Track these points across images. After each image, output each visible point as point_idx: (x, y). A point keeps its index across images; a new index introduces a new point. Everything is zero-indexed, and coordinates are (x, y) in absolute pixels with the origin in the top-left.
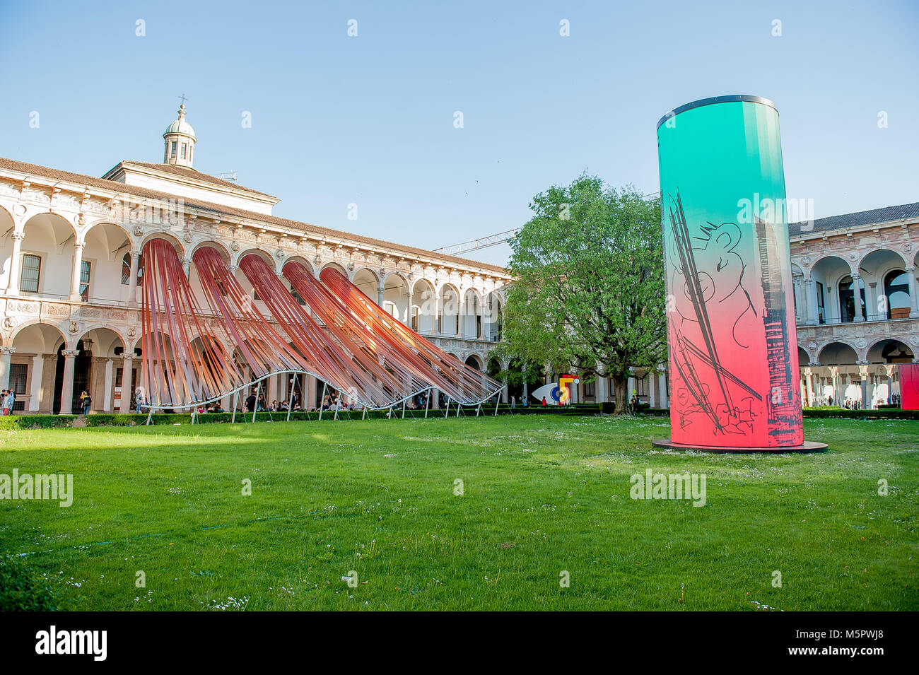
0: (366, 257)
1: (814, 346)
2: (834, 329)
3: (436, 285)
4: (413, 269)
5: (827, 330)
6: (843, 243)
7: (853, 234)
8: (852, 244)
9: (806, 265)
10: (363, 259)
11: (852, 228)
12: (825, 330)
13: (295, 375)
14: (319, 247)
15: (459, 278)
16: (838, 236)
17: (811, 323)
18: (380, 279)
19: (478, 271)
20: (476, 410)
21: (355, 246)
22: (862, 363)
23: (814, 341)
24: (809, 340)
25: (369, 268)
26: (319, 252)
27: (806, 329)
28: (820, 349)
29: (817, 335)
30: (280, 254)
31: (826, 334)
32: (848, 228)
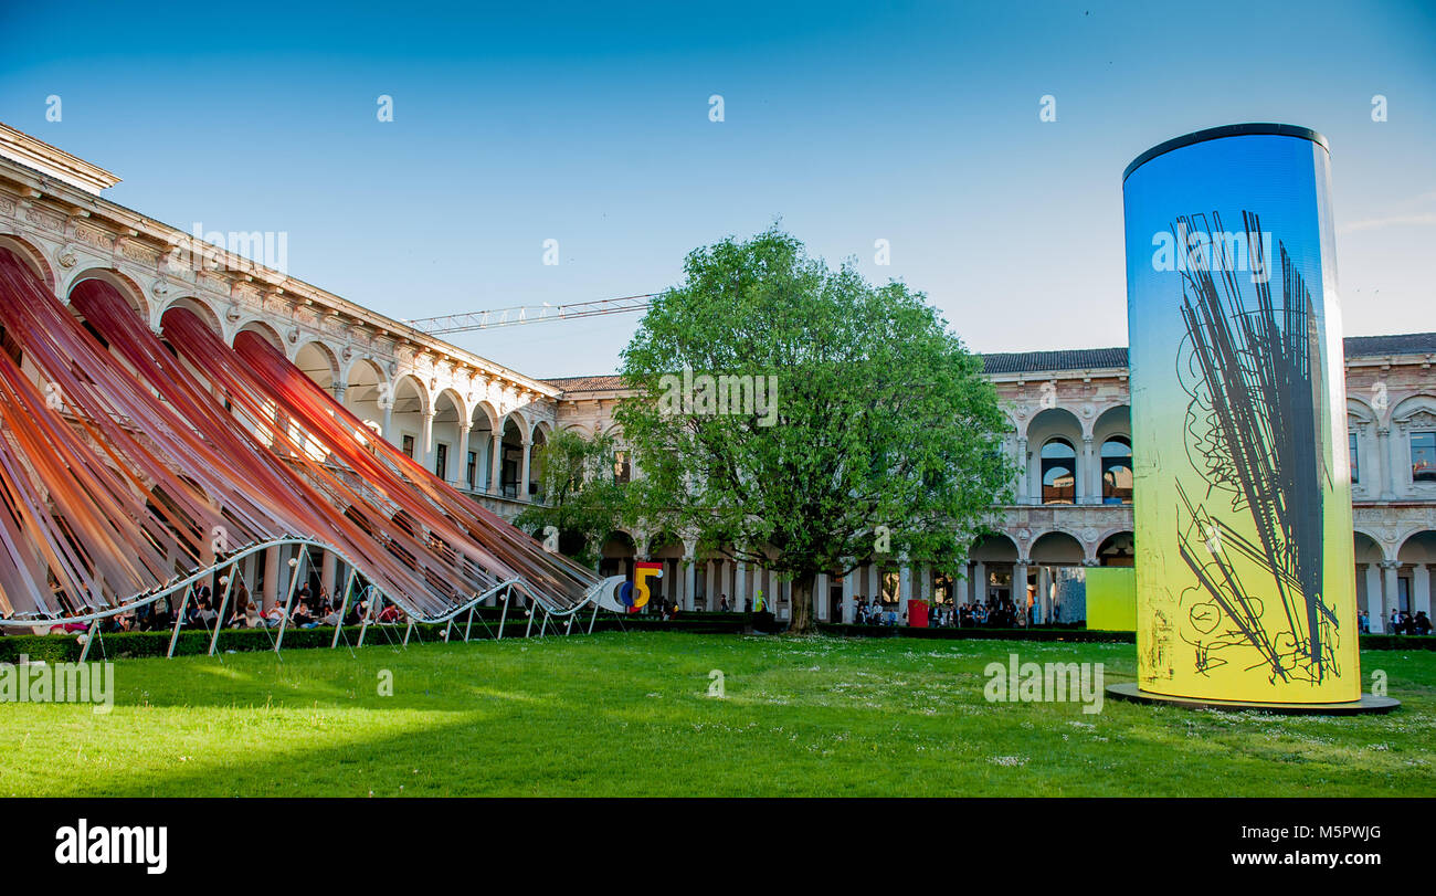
0: (321, 320)
1: (1026, 534)
2: (1055, 512)
3: (432, 389)
4: (397, 355)
5: (1046, 513)
6: (1075, 391)
7: (1092, 379)
8: (1087, 394)
9: (1023, 417)
10: (314, 323)
11: (1094, 370)
12: (1042, 513)
13: (304, 548)
14: (238, 286)
15: (468, 382)
16: (1073, 380)
17: (1025, 501)
18: (341, 366)
19: (499, 373)
20: (566, 623)
21: (307, 295)
22: (1090, 562)
23: (1026, 528)
24: (1019, 527)
25: (324, 342)
26: (237, 296)
27: (1018, 509)
28: (1033, 540)
29: (1031, 519)
30: (161, 287)
31: (1042, 518)
32: (1087, 371)
